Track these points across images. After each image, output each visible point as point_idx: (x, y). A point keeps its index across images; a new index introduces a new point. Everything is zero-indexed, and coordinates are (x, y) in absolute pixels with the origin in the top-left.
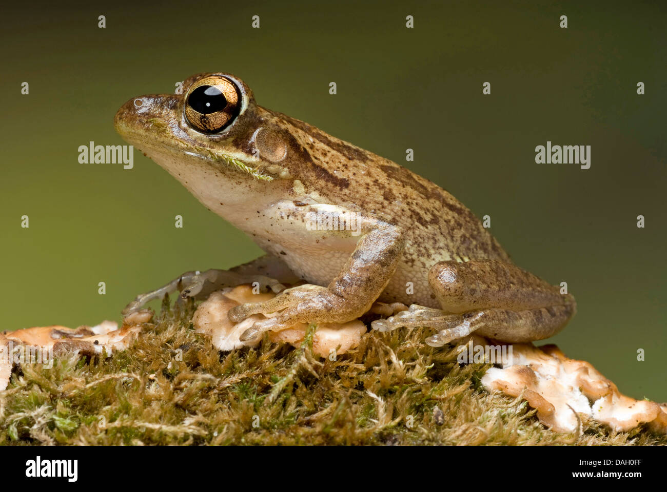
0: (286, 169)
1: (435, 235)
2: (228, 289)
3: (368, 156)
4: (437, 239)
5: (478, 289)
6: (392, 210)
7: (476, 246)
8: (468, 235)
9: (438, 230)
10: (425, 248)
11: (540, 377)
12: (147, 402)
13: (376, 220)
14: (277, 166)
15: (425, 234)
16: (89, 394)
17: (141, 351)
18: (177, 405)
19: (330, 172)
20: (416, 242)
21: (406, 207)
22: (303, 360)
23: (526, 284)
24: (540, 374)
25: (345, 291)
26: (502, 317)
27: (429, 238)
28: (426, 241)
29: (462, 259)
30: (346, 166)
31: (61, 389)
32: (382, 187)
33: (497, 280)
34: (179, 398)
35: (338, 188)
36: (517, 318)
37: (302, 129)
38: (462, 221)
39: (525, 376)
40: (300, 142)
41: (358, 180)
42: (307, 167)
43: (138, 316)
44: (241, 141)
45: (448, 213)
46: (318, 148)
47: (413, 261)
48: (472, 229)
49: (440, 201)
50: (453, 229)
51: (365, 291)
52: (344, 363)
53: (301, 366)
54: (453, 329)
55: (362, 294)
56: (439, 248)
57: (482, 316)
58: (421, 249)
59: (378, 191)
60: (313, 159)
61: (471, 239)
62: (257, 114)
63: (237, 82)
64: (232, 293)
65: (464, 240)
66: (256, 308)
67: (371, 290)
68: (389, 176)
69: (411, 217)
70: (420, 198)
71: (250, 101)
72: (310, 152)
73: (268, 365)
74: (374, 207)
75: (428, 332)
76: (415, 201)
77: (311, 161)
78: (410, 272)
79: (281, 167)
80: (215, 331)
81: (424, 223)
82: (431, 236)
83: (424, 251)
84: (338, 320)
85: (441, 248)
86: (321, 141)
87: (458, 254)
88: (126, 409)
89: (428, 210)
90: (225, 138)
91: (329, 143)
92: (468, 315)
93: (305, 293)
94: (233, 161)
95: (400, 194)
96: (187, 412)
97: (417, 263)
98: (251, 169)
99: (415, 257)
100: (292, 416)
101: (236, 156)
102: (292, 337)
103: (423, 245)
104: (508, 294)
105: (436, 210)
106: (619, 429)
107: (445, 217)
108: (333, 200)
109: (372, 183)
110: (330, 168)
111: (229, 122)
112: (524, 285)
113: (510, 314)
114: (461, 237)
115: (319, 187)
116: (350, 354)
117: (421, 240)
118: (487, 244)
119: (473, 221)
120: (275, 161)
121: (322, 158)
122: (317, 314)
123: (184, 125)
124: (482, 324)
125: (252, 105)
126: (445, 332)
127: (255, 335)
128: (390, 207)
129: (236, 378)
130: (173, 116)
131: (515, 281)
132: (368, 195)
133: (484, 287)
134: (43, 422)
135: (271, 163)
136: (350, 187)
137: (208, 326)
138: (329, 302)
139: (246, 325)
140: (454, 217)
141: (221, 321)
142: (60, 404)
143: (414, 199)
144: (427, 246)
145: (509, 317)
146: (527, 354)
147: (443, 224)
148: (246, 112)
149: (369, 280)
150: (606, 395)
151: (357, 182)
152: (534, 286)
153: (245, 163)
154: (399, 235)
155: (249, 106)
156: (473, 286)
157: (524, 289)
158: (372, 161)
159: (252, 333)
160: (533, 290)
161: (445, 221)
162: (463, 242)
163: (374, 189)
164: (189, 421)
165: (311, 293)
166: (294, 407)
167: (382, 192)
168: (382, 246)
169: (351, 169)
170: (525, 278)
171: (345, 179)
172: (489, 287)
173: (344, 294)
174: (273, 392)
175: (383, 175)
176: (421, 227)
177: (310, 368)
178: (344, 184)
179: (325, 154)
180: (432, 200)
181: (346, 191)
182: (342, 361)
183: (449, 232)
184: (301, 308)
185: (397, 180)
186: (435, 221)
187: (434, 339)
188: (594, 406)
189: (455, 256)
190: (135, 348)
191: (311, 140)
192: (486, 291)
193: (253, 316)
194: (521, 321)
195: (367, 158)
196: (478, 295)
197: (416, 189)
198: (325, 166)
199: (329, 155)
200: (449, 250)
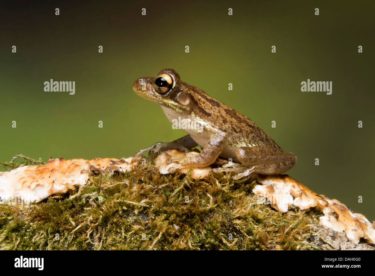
0: (189, 108)
1: (240, 136)
2: (169, 150)
3: (221, 105)
4: (240, 138)
5: (253, 158)
6: (225, 127)
7: (259, 140)
8: (255, 136)
9: (241, 135)
10: (236, 141)
11: (276, 189)
12: (131, 193)
13: (218, 130)
14: (185, 107)
15: (236, 136)
16: (112, 189)
17: (135, 172)
18: (141, 194)
19: (205, 110)
20: (233, 139)
21: (230, 126)
22: (186, 182)
23: (274, 155)
24: (276, 188)
25: (204, 156)
26: (262, 168)
27: (237, 138)
28: (236, 138)
29: (252, 145)
30: (211, 108)
31: (102, 186)
32: (223, 117)
33: (261, 154)
34: (142, 192)
35: (207, 116)
36: (268, 168)
37: (197, 93)
38: (254, 131)
39: (269, 189)
40: (195, 98)
41: (215, 114)
42: (196, 108)
43: (137, 158)
44: (172, 97)
45: (248, 128)
46: (202, 101)
47: (231, 144)
48: (258, 134)
49: (245, 124)
50: (249, 134)
51: (211, 156)
52: (202, 182)
53: (185, 184)
54: (242, 173)
55: (210, 157)
56: (241, 141)
57: (254, 168)
58: (234, 141)
59: (221, 119)
60: (199, 104)
61: (257, 137)
62: (179, 88)
63: (172, 76)
64: (170, 152)
65: (253, 138)
66: (175, 159)
67: (214, 156)
68: (227, 113)
69: (232, 130)
70: (237, 123)
71: (176, 83)
72: (198, 102)
73: (175, 181)
74: (219, 125)
75: (233, 174)
76: (235, 124)
77: (198, 105)
78: (231, 148)
79: (187, 107)
80: (161, 166)
81: (236, 132)
82: (238, 137)
83: (235, 142)
84: (202, 166)
85: (242, 141)
86: (204, 98)
87: (250, 143)
88: (123, 195)
89: (239, 127)
90: (167, 96)
91: (207, 99)
92: (248, 167)
93: (191, 156)
94: (169, 105)
95: (229, 120)
96: (145, 197)
97: (233, 145)
98: (176, 107)
99: (232, 143)
100: (181, 201)
101: (171, 102)
102: (185, 171)
103: (235, 140)
104: (265, 159)
105: (243, 127)
106: (302, 209)
107: (246, 130)
108: (205, 120)
109: (219, 116)
110: (205, 108)
111: (169, 91)
112: (273, 155)
113: (266, 167)
114: (252, 137)
115: (200, 115)
116: (205, 179)
117: (234, 138)
118: (264, 139)
119: (259, 130)
120: (185, 105)
121: (203, 105)
122: (194, 163)
123: (154, 90)
124: (254, 171)
125: (177, 85)
126: (239, 175)
127: (173, 170)
128: (224, 125)
129: (164, 185)
130: (151, 87)
131: (269, 154)
132: (217, 120)
133: (255, 157)
134: (94, 198)
135: (183, 105)
136: (211, 116)
137: (159, 165)
138: (199, 159)
139: (171, 165)
140: (250, 130)
141: (164, 163)
142: (101, 191)
143: (235, 123)
144: (237, 140)
145: (265, 168)
146: (273, 180)
147: (244, 132)
148: (175, 87)
149: (213, 152)
150: (300, 196)
151: (214, 115)
152: (278, 155)
153: (174, 105)
154: (225, 136)
155: (176, 85)
156: (251, 157)
157: (273, 157)
158: (222, 107)
159: (172, 169)
160: (277, 156)
161: (246, 131)
162: (253, 139)
163: (220, 118)
164: (143, 201)
165: (193, 156)
166: (181, 198)
167: (223, 119)
168: (219, 140)
169: (213, 109)
170: (274, 152)
171: (210, 113)
172: (257, 157)
173: (204, 157)
174: (174, 192)
175: (224, 113)
176: (235, 133)
177: (188, 185)
178: (209, 115)
179: (204, 103)
180: (242, 123)
181: (210, 118)
182: (201, 181)
183: (247, 135)
184: (189, 161)
185: (230, 115)
186: (241, 131)
187: (235, 177)
188: (294, 200)
189: (248, 144)
190: (133, 171)
191: (200, 97)
192: (256, 158)
193: (174, 162)
194: (270, 169)
195: (220, 106)
196: (253, 160)
197: (236, 119)
198: (203, 107)
199: (206, 103)
200: (245, 142)
